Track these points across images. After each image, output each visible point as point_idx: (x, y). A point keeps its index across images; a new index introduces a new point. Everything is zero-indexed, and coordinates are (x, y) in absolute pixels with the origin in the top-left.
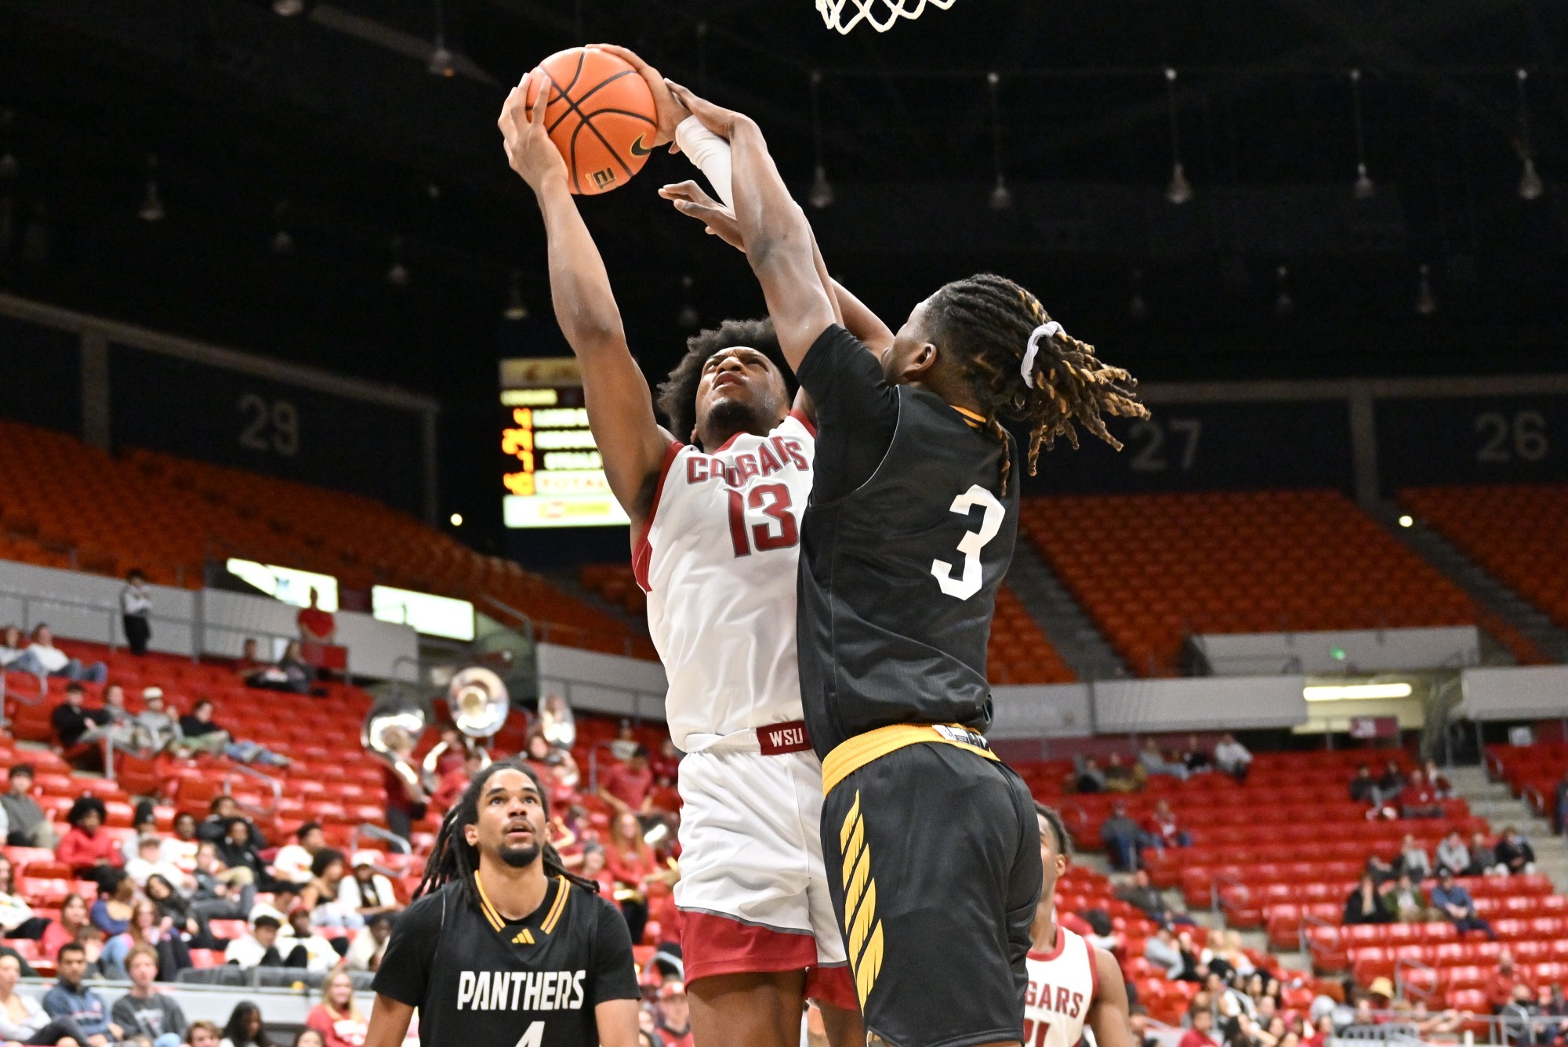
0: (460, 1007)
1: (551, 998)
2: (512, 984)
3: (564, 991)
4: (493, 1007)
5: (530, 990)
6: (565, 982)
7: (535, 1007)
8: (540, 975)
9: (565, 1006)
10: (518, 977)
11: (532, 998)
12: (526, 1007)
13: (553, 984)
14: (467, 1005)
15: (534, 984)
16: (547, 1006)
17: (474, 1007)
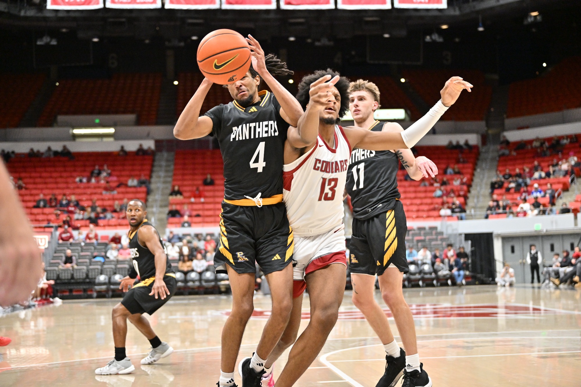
0: (232, 140)
1: (267, 132)
2: (250, 128)
3: (271, 129)
4: (244, 138)
5: (258, 130)
6: (271, 125)
7: (261, 136)
8: (261, 123)
9: (273, 135)
10: (252, 125)
11: (259, 132)
12: (257, 137)
13: (267, 126)
14: (234, 139)
15: (259, 127)
16: (265, 135)
17: (237, 139)
